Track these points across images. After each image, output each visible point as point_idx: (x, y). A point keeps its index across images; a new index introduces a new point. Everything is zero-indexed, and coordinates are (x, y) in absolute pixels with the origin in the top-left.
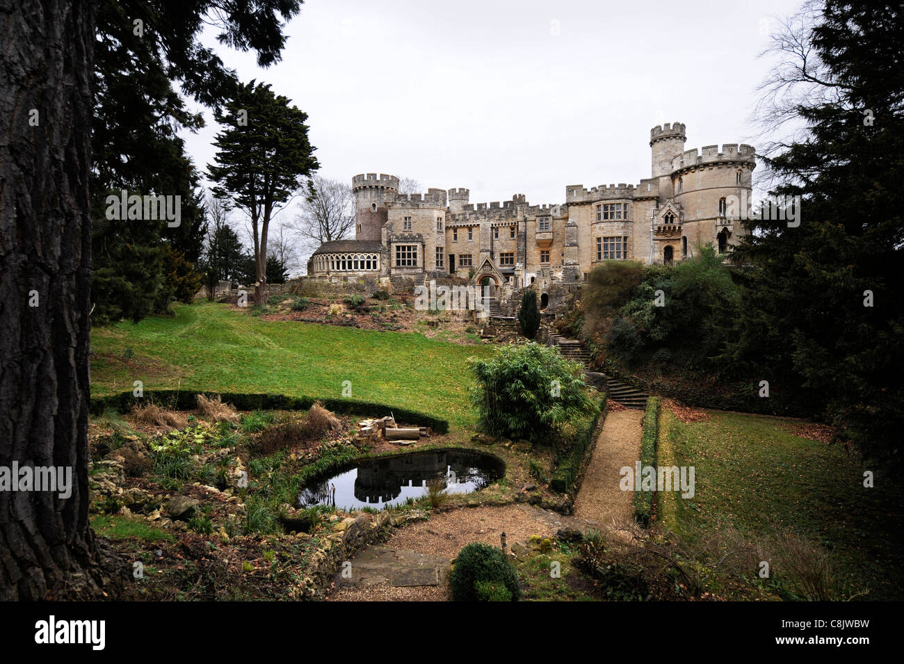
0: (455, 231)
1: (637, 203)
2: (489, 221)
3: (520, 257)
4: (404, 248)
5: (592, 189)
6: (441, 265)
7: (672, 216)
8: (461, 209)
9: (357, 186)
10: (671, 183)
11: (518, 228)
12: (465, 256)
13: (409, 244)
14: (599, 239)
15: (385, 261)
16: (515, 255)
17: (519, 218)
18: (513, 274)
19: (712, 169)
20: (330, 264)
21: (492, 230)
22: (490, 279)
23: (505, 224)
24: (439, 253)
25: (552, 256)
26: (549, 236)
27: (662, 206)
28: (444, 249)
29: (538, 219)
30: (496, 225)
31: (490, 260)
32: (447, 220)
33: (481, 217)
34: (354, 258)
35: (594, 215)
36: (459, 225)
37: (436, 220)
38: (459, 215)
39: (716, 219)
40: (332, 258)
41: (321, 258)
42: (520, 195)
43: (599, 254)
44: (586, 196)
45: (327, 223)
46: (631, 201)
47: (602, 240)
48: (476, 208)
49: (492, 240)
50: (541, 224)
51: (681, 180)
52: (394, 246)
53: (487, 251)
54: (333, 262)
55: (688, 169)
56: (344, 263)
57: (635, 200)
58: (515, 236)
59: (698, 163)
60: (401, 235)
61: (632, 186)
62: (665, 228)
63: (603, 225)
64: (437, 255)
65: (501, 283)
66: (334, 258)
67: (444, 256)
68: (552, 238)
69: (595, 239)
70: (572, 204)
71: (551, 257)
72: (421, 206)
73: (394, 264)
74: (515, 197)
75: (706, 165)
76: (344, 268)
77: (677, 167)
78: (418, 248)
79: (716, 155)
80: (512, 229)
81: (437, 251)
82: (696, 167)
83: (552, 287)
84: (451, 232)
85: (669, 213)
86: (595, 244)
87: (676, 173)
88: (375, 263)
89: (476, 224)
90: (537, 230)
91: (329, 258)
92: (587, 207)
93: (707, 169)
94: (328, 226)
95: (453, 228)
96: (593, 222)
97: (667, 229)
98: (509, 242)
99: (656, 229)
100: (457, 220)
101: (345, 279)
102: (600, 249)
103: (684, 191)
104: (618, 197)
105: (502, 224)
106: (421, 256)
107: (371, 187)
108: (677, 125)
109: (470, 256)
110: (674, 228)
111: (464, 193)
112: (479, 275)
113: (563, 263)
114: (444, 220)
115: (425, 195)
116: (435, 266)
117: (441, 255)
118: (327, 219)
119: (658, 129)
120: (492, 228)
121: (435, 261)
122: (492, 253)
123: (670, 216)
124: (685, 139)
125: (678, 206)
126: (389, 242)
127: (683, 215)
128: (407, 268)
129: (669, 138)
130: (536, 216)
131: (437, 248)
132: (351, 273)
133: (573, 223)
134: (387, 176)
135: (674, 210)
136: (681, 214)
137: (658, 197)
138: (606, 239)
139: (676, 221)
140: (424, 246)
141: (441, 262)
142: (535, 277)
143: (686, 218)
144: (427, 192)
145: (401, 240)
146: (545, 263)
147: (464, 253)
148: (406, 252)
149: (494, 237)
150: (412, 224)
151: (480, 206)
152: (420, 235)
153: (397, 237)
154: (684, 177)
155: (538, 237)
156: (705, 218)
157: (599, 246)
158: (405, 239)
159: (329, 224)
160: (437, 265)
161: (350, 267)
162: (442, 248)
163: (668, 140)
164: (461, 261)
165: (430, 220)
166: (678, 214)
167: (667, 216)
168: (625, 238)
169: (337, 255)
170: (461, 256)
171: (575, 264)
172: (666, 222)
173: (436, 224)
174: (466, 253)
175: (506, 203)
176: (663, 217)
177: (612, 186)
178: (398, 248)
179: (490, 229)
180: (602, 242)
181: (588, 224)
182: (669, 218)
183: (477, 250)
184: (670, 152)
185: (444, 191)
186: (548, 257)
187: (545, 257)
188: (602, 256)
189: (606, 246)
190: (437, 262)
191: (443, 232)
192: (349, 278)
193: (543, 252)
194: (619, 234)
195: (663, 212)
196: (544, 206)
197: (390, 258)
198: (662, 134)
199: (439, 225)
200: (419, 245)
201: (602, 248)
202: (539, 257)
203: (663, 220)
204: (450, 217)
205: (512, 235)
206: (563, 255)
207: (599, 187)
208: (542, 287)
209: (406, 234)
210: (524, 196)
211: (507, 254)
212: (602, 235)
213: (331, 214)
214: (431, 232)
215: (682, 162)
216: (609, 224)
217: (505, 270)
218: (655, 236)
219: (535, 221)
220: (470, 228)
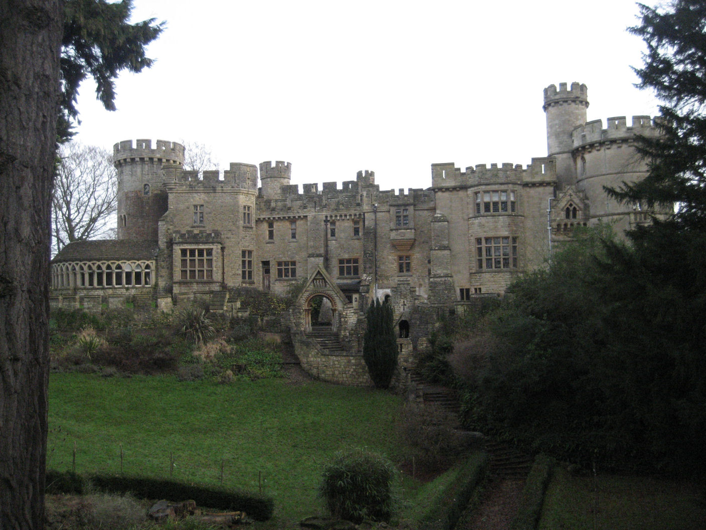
0: (271, 225)
1: (528, 189)
2: (321, 210)
3: (368, 265)
4: (192, 252)
5: (467, 169)
6: (250, 277)
7: (575, 208)
8: (279, 191)
9: (121, 157)
10: (572, 163)
11: (364, 222)
12: (286, 263)
13: (202, 247)
14: (479, 241)
15: (164, 272)
16: (361, 261)
17: (366, 207)
18: (357, 291)
19: (620, 147)
20: (79, 277)
21: (326, 225)
22: (324, 298)
23: (346, 216)
24: (247, 259)
25: (414, 264)
26: (409, 234)
27: (561, 195)
28: (254, 254)
29: (393, 210)
30: (331, 217)
31: (324, 271)
32: (259, 209)
33: (310, 205)
34: (117, 268)
35: (471, 206)
36: (277, 216)
37: (241, 210)
38: (276, 201)
39: (628, 214)
40: (82, 268)
41: (64, 269)
42: (367, 172)
43: (480, 261)
44: (460, 179)
45: (69, 209)
46: (520, 187)
47: (483, 241)
48: (301, 191)
49: (326, 240)
50: (397, 216)
51: (583, 159)
52: (177, 249)
53: (319, 256)
54: (83, 275)
55: (592, 145)
56: (100, 276)
57: (526, 185)
58: (360, 234)
59: (602, 138)
60: (189, 232)
61: (521, 166)
62: (566, 225)
63: (483, 220)
64: (244, 262)
65: (339, 306)
66: (86, 268)
67: (254, 264)
68: (412, 237)
69: (473, 240)
70: (441, 189)
71: (412, 265)
72: (219, 189)
73: (177, 276)
74: (359, 174)
75: (613, 142)
76: (100, 282)
77: (577, 143)
78: (214, 253)
79: (624, 130)
80: (356, 222)
81: (244, 256)
82: (601, 144)
83: (415, 310)
84: (265, 226)
85: (571, 205)
86: (474, 248)
87: (577, 149)
88: (147, 274)
89: (302, 215)
90: (392, 225)
91: (77, 268)
92: (461, 194)
93: (615, 146)
94: (70, 214)
95: (267, 221)
96: (471, 216)
97: (569, 226)
98: (351, 242)
99: (555, 225)
100: (273, 209)
101: (105, 300)
102: (480, 254)
103: (588, 175)
104: (503, 181)
105: (341, 216)
106: (220, 264)
107: (142, 159)
108: (575, 85)
109: (294, 263)
110: (579, 224)
111: (283, 169)
112: (307, 294)
113: (430, 273)
114: (253, 211)
115: (226, 172)
116: (240, 279)
117: (250, 262)
118: (68, 203)
119: (553, 89)
120: (326, 221)
121: (240, 272)
122: (327, 260)
123: (571, 208)
124: (587, 104)
125: (581, 195)
126: (170, 243)
127: (589, 207)
128: (198, 283)
129: (566, 101)
130: (391, 205)
131: (244, 252)
132: (110, 291)
133: (443, 216)
134: (166, 143)
135: (577, 201)
136: (587, 207)
137: (555, 183)
138: (488, 239)
139: (580, 214)
140: (223, 249)
141: (250, 273)
142: (391, 294)
143: (592, 212)
144: (228, 169)
145: (188, 240)
146: (405, 273)
147: (284, 259)
148: (197, 257)
149: (329, 236)
150: (205, 216)
151: (307, 187)
152: (217, 234)
153: (183, 236)
154: (587, 156)
155: (393, 235)
156: (616, 212)
157: (480, 250)
158: (195, 239)
159: (72, 212)
160: (244, 277)
161: (109, 282)
162: (250, 252)
163: (565, 104)
164: (280, 271)
165: (234, 209)
166: (581, 206)
167: (568, 209)
168: (515, 239)
169: (90, 263)
170: (280, 264)
171: (446, 276)
172: (568, 216)
173: (241, 215)
174: (288, 259)
175: (346, 184)
176: (562, 210)
177: (494, 165)
178: (184, 252)
179: (323, 223)
180: (484, 245)
181: (463, 218)
182: (571, 212)
183: (304, 254)
184: (569, 121)
185: (254, 166)
186: (408, 264)
187: (404, 266)
188: (484, 265)
189: (488, 250)
190: (244, 272)
191: (252, 228)
192: (111, 300)
193: (401, 258)
194: (506, 234)
195: (563, 204)
196: (401, 191)
197: (171, 268)
198: (557, 97)
199: (247, 216)
200: (216, 248)
201: (484, 253)
202: (395, 266)
203: (563, 214)
204: (262, 205)
205: (356, 231)
206: (429, 262)
207: (477, 166)
208: (400, 309)
209: (196, 231)
210: (372, 174)
211: (349, 261)
212: (483, 235)
213: (76, 195)
214: (234, 228)
215: (584, 136)
216: (490, 219)
217: (347, 284)
218: (553, 236)
219: (389, 211)
220: (293, 221)
